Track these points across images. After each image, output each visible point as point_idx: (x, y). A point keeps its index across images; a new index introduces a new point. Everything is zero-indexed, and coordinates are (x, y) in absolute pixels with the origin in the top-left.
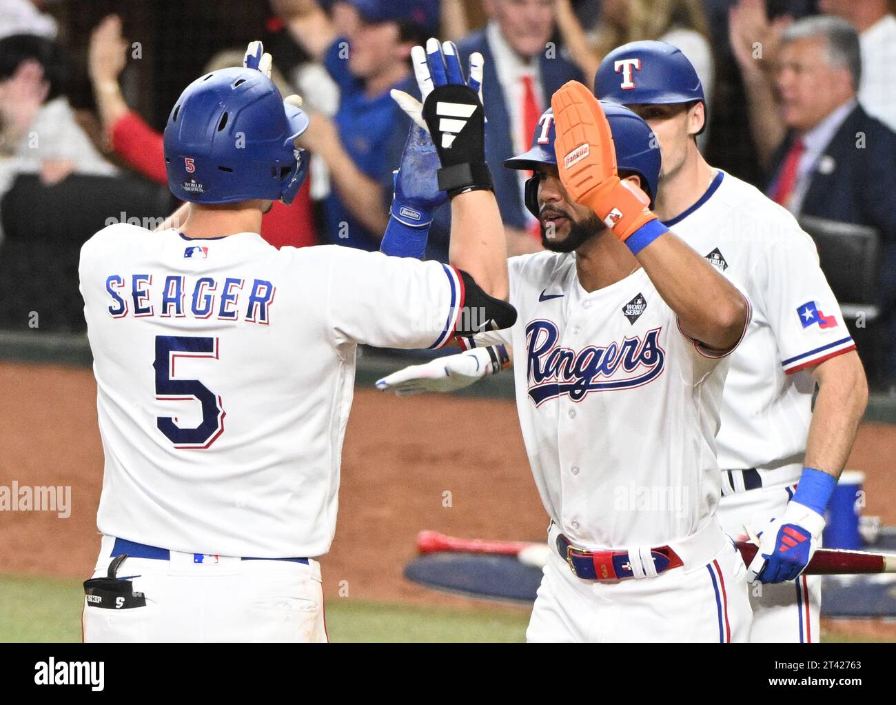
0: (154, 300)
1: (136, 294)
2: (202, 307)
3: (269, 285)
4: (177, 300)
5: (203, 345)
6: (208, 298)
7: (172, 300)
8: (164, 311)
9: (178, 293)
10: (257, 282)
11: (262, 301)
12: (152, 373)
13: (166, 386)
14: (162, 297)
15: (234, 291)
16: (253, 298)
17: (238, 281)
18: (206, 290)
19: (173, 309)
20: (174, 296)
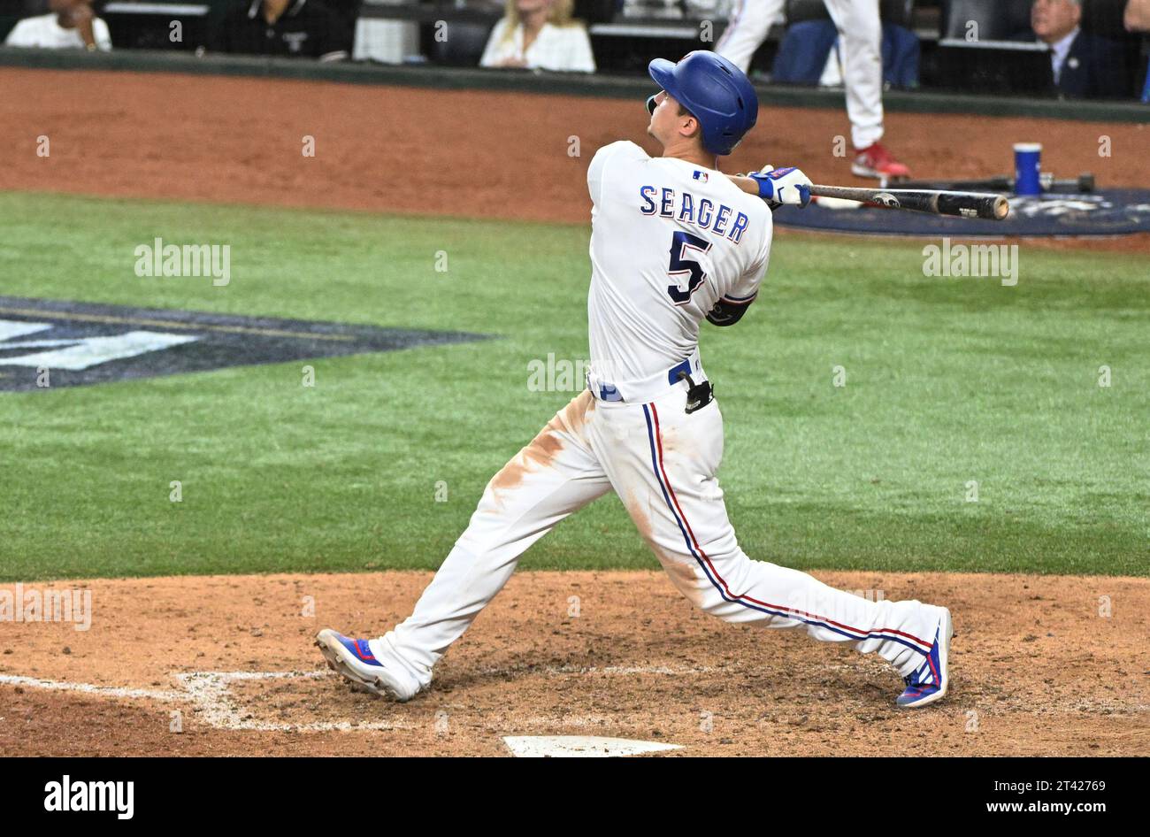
0: (676, 208)
1: (664, 201)
2: (704, 221)
3: (746, 217)
4: (690, 210)
5: (702, 244)
6: (708, 214)
7: (688, 210)
8: (681, 217)
9: (691, 207)
10: (740, 214)
11: (741, 228)
12: (668, 256)
13: (677, 265)
14: (681, 208)
15: (725, 215)
16: (736, 225)
17: (729, 209)
18: (707, 209)
19: (688, 217)
20: (688, 207)
